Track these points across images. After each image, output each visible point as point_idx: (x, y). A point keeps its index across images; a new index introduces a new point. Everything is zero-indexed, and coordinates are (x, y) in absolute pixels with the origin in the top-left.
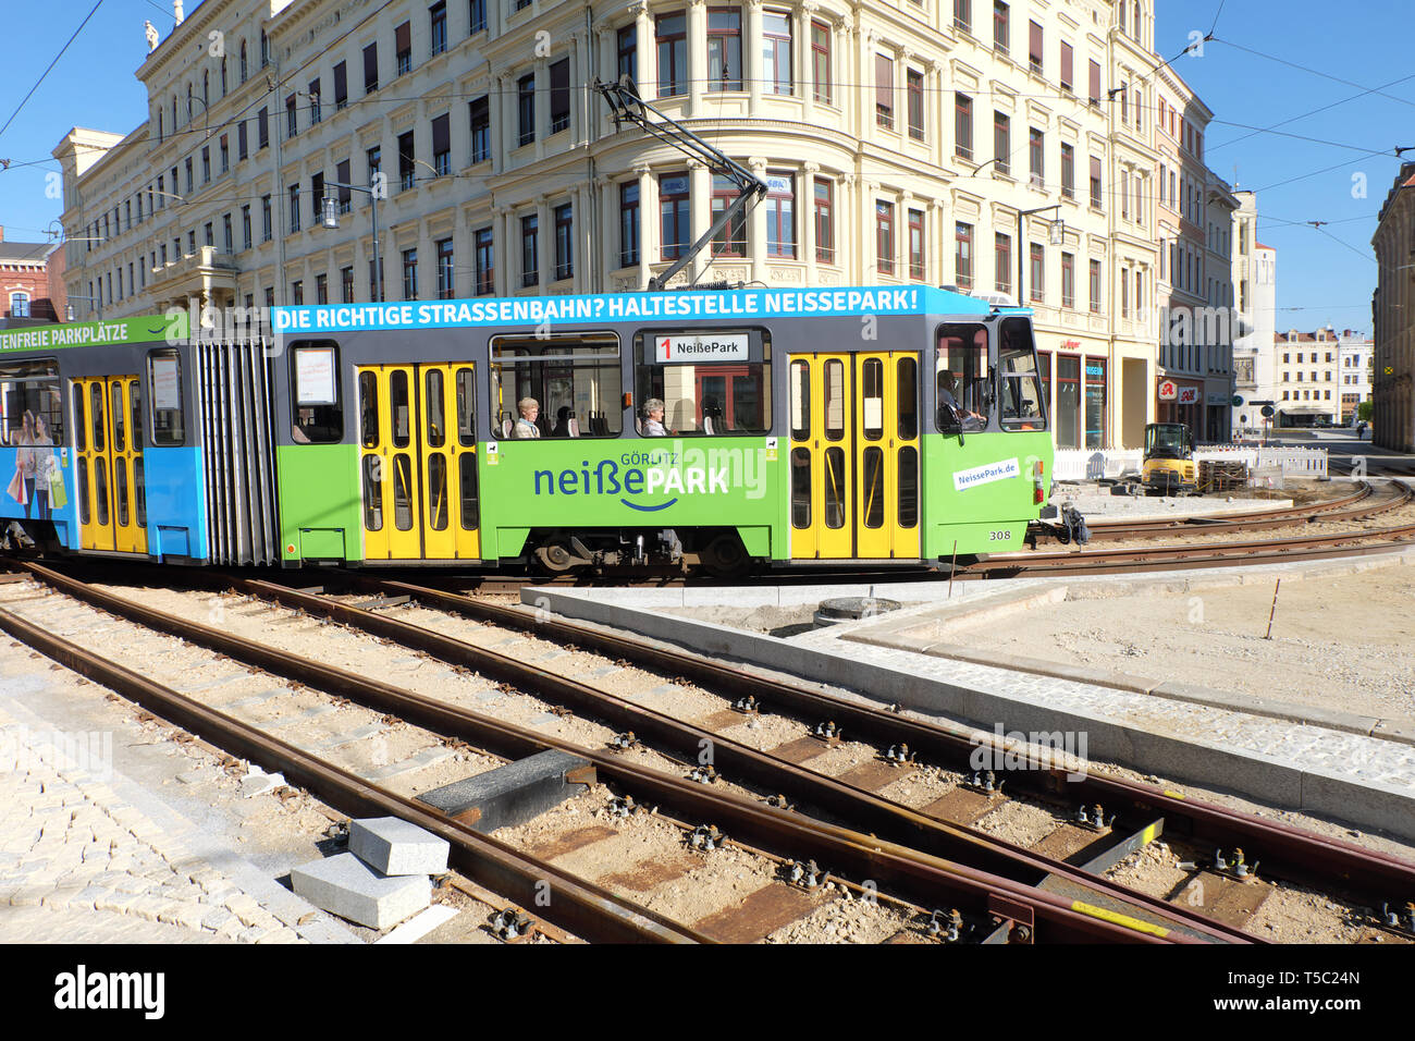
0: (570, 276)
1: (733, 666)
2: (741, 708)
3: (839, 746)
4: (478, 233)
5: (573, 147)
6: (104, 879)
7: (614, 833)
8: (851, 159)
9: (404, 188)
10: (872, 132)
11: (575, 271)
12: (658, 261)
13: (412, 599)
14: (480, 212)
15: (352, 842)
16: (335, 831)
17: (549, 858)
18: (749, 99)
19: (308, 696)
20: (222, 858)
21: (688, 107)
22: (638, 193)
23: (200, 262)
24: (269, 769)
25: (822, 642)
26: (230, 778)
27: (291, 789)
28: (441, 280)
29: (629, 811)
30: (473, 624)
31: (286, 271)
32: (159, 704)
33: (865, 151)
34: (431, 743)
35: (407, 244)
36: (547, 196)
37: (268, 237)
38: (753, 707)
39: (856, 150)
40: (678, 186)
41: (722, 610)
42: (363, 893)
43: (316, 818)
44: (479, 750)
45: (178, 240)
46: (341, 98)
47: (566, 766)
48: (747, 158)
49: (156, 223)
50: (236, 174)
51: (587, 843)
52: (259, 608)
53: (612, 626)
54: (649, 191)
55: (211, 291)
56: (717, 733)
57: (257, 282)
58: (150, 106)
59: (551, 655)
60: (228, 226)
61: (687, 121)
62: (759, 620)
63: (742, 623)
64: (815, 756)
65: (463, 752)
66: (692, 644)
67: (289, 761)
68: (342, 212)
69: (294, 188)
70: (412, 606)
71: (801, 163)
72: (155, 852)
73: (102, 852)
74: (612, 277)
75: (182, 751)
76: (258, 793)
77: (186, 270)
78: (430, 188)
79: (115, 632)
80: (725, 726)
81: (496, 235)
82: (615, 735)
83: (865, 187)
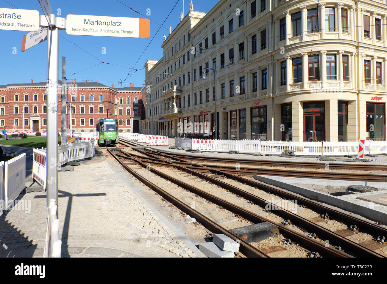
0: (266, 88)
1: (319, 203)
2: (323, 217)
3: (359, 233)
4: (241, 78)
5: (267, 53)
6: (158, 239)
7: (285, 249)
8: (355, 48)
9: (222, 68)
10: (362, 39)
11: (267, 87)
12: (292, 83)
13: (224, 176)
14: (241, 73)
15: (214, 239)
16: (208, 235)
17: (267, 253)
18: (321, 34)
19: (200, 199)
20: (183, 238)
21: (301, 38)
22: (286, 64)
23: (174, 89)
24: (192, 217)
25: (350, 199)
26: (183, 218)
27: (197, 223)
28: (231, 91)
29: (290, 243)
30: (241, 184)
31: (193, 90)
32: (166, 197)
33: (360, 45)
34: (232, 215)
35: (222, 82)
36: (259, 67)
37: (189, 82)
38: (327, 217)
39: (357, 45)
40: (298, 61)
41: (314, 186)
42: (217, 254)
43: (203, 232)
44: (245, 219)
45: (169, 84)
46: (207, 47)
47: (271, 227)
48: (320, 51)
49: (164, 81)
50: (182, 68)
51: (277, 251)
52: (187, 175)
53: (280, 188)
54: (290, 63)
55: (176, 96)
56: (316, 223)
57: (186, 94)
58: (164, 53)
59: (263, 194)
60: (180, 80)
61: (301, 43)
62: (326, 190)
63: (321, 190)
64: (350, 235)
65: (240, 219)
66: (306, 195)
67: (197, 215)
68: (207, 75)
69: (195, 70)
70: (224, 178)
71: (338, 51)
72: (168, 234)
73: (156, 232)
74: (278, 88)
75: (172, 209)
76: (190, 222)
77: (171, 91)
78: (228, 67)
79: (156, 178)
80: (318, 222)
81: (246, 78)
82: (284, 220)
83: (360, 56)
